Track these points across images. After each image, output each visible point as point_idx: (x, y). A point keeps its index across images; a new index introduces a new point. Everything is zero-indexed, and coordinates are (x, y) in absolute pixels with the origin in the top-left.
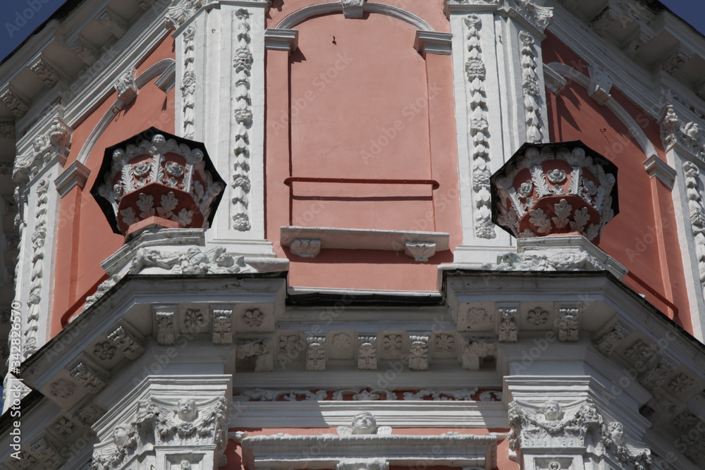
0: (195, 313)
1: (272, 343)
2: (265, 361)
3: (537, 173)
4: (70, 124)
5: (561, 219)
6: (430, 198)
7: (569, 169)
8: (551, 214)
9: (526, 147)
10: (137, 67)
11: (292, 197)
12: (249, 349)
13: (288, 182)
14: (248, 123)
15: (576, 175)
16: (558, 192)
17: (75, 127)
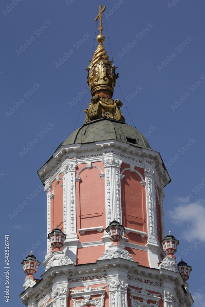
0: (62, 271)
1: (74, 272)
2: (73, 275)
3: (111, 230)
4: (51, 182)
5: (115, 238)
6: (101, 216)
7: (115, 229)
8: (113, 238)
9: (109, 226)
10: (59, 175)
11: (81, 218)
12: (71, 274)
13: (80, 216)
14: (73, 203)
15: (116, 230)
16: (114, 234)
17: (52, 182)
